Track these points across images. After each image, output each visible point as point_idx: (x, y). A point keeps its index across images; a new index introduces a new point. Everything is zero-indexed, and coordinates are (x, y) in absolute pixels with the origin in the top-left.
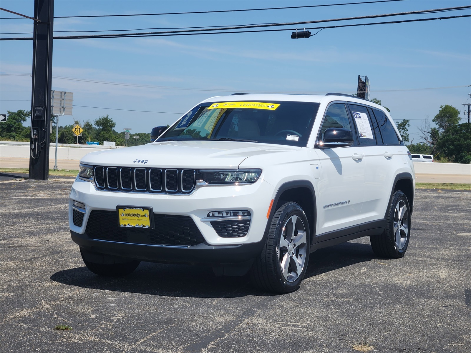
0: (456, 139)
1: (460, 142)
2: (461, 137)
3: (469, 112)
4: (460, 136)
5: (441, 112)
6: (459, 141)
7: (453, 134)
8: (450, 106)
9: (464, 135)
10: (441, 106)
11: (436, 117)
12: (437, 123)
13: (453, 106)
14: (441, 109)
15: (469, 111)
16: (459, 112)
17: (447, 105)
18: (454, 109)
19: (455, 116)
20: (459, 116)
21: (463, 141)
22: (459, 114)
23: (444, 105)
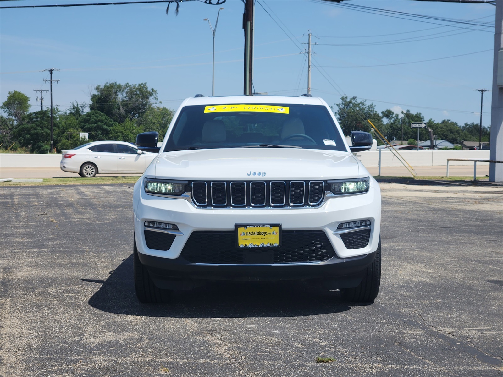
0: (32, 127)
1: (37, 131)
2: (37, 125)
3: (42, 99)
4: (36, 124)
5: (9, 98)
6: (35, 129)
7: (28, 122)
8: (19, 92)
9: (40, 124)
10: (9, 92)
11: (4, 104)
12: (5, 110)
13: (22, 92)
14: (9, 95)
15: (41, 97)
16: (28, 98)
17: (16, 92)
18: (23, 95)
19: (25, 103)
20: (29, 103)
21: (40, 130)
22: (29, 100)
23: (12, 91)
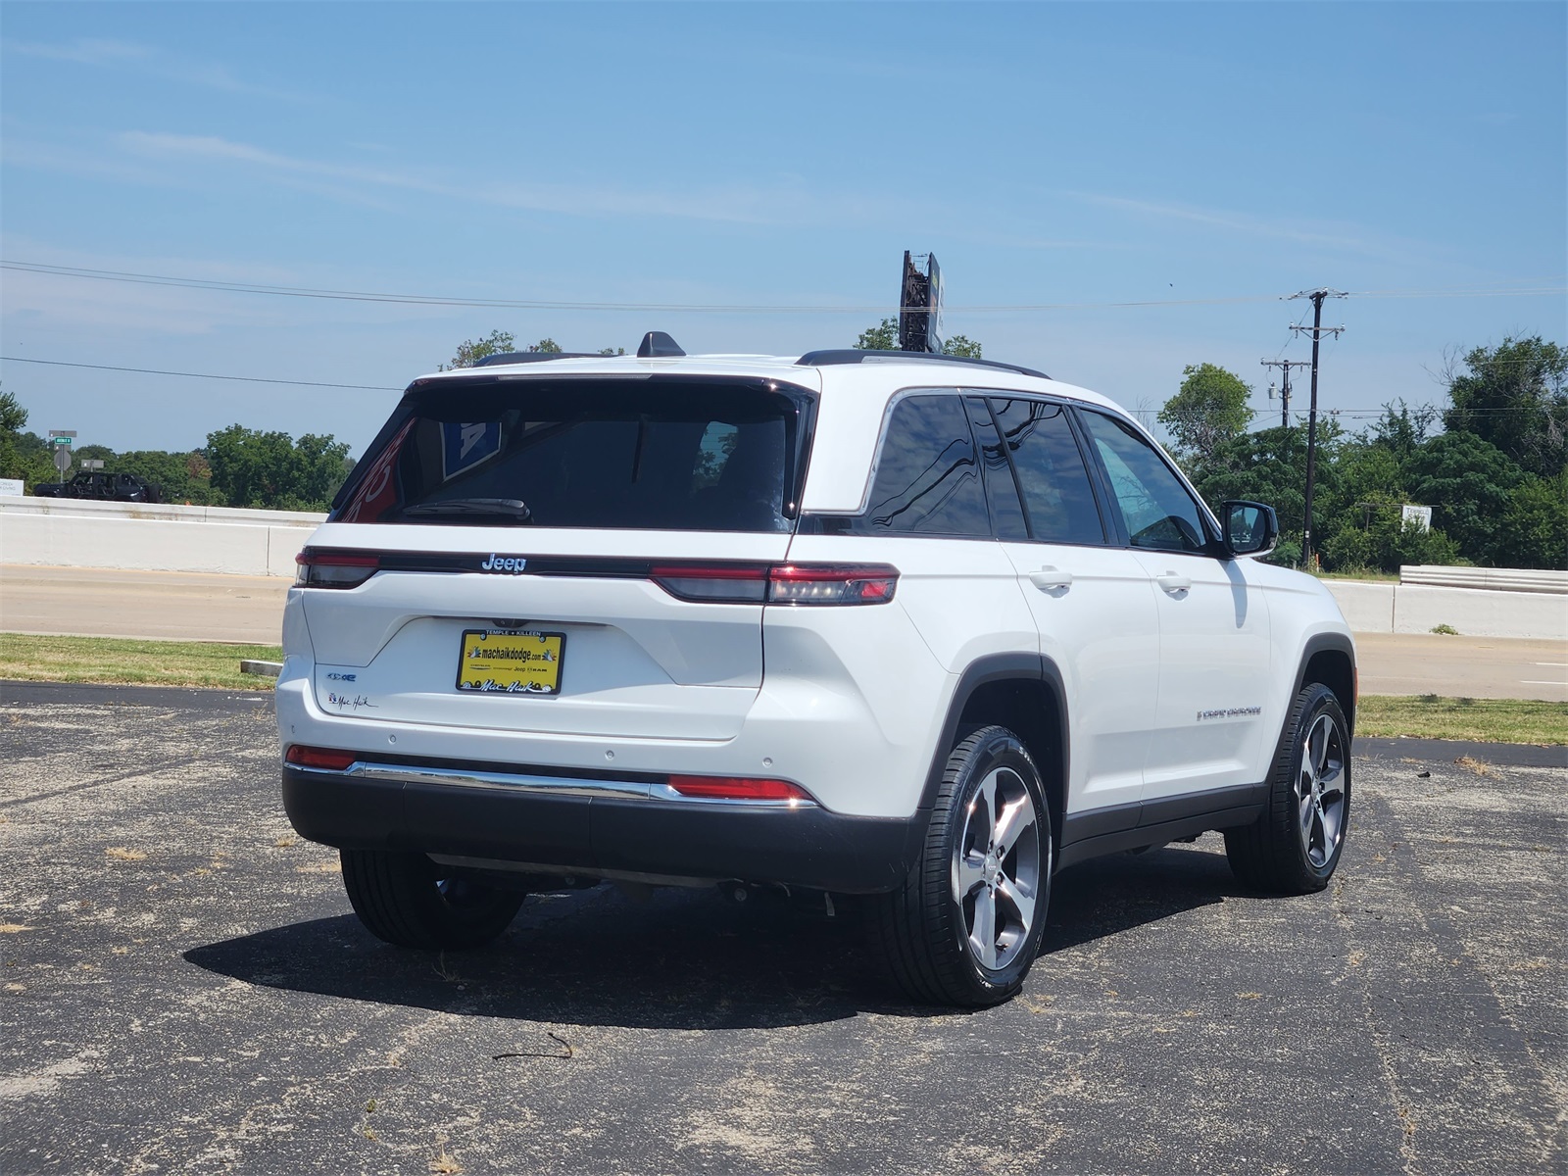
0: (1246, 483)
1: (1262, 495)
2: (1263, 477)
3: (1286, 391)
4: (1259, 472)
5: (1187, 389)
6: (1256, 489)
7: (1235, 466)
8: (1218, 368)
9: (1273, 471)
10: (1188, 368)
11: (1169, 406)
12: (1173, 426)
13: (1228, 370)
14: (1186, 378)
15: (1285, 385)
16: (1246, 388)
17: (1209, 367)
18: (1230, 378)
19: (1236, 405)
20: (1249, 403)
21: (1271, 491)
22: (1249, 396)
23: (1197, 363)
